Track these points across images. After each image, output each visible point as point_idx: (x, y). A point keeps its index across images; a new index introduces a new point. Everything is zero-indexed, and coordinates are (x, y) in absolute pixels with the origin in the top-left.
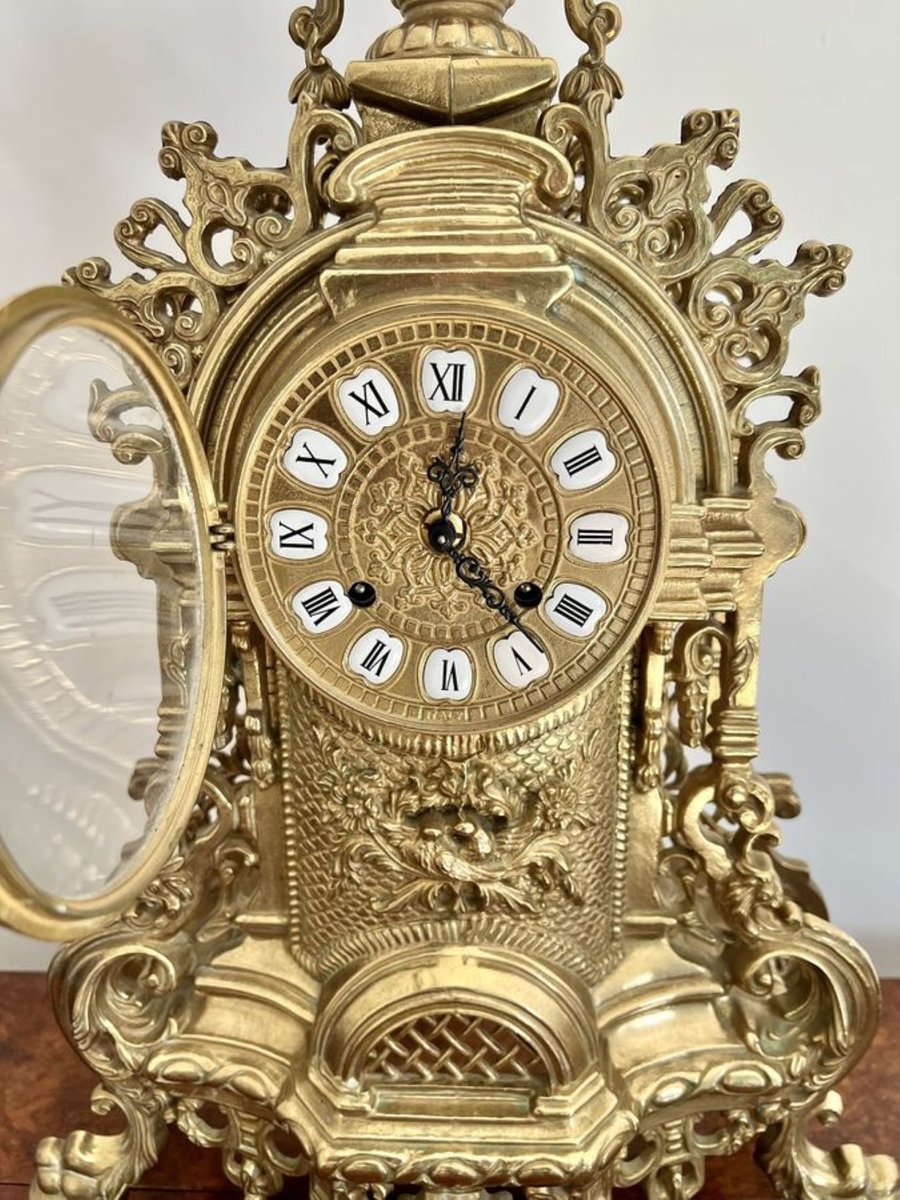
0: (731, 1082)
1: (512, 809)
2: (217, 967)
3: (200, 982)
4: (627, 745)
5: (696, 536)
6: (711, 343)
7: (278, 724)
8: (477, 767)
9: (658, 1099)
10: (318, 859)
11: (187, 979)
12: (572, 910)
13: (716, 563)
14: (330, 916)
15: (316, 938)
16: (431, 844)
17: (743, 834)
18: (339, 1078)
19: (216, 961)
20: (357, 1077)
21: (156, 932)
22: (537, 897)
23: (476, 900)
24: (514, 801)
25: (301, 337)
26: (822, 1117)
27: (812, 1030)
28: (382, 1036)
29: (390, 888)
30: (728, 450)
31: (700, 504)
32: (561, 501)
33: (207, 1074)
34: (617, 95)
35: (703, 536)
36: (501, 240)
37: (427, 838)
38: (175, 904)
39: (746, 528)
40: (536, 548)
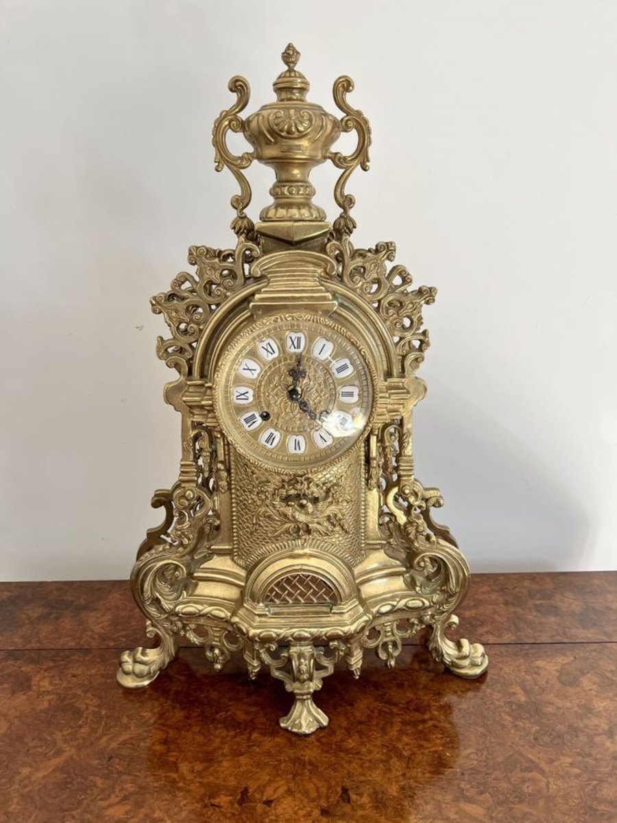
0: (410, 605)
1: (321, 494)
2: (202, 568)
3: (195, 575)
4: (364, 471)
5: (384, 392)
6: (388, 323)
7: (230, 466)
8: (308, 479)
9: (380, 612)
10: (246, 519)
11: (190, 574)
12: (344, 536)
13: (392, 402)
14: (251, 542)
15: (245, 551)
16: (291, 508)
17: (410, 506)
18: (256, 603)
19: (201, 567)
20: (263, 603)
21: (178, 554)
22: (330, 529)
23: (308, 531)
24: (322, 491)
25: (242, 325)
26: (450, 626)
27: (442, 585)
28: (272, 585)
29: (274, 527)
30: (396, 360)
31: (386, 381)
32: (336, 382)
33: (200, 611)
34: (354, 227)
35: (387, 392)
36: (312, 291)
37: (289, 506)
38: (186, 541)
39: (404, 388)
40: (327, 398)
